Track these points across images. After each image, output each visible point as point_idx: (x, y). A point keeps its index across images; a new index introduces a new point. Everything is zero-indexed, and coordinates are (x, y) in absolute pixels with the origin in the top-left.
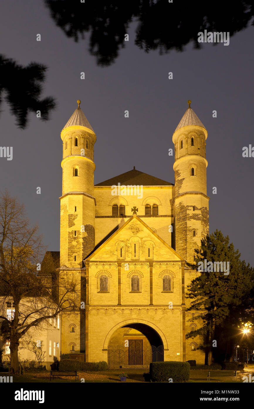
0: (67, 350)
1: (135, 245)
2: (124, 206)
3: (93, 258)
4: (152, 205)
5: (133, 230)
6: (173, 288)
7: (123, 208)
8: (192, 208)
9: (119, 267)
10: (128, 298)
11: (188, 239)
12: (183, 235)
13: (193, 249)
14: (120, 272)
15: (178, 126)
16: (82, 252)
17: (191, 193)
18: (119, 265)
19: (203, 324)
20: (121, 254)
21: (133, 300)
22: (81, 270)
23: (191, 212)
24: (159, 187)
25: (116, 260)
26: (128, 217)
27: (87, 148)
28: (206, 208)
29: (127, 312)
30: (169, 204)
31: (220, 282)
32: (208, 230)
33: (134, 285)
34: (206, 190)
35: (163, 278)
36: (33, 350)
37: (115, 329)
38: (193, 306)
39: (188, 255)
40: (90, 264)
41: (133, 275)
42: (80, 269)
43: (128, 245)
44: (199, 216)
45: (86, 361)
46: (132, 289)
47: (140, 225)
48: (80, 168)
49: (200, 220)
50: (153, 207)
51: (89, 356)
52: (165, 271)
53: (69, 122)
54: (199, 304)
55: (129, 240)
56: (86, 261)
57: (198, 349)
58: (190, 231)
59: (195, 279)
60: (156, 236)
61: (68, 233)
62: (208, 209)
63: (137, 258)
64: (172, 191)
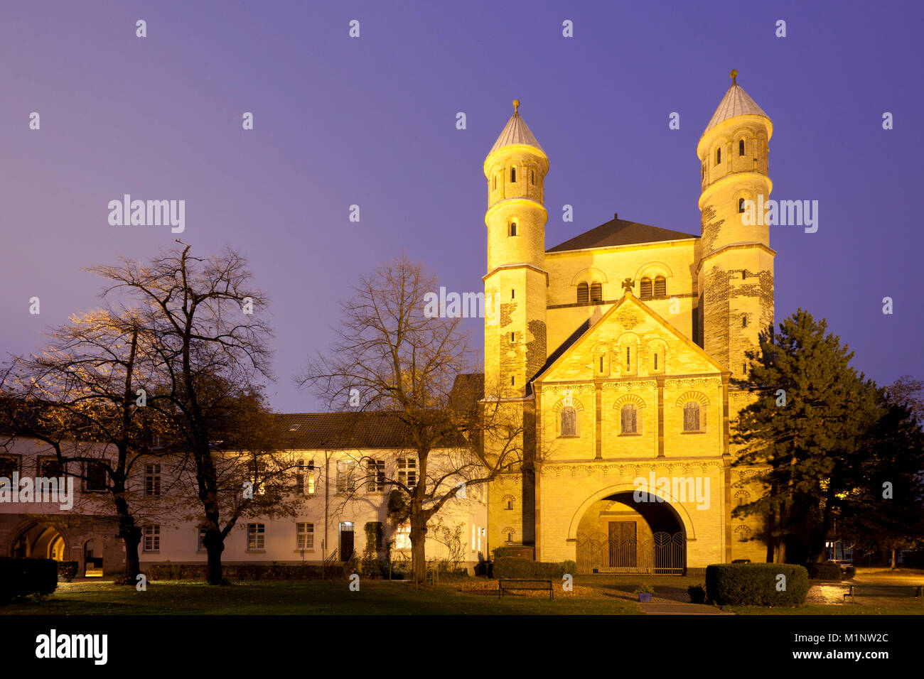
0: (500, 541)
1: (628, 348)
2: (601, 284)
3: (548, 377)
4: (653, 277)
5: (624, 322)
6: (703, 425)
7: (597, 288)
8: (740, 275)
9: (599, 391)
10: (615, 445)
11: (730, 333)
12: (720, 326)
13: (742, 351)
14: (600, 400)
15: (711, 122)
16: (525, 369)
17: (738, 246)
18: (599, 387)
19: (763, 492)
20: (602, 367)
21: (625, 449)
22: (524, 401)
23: (737, 282)
24: (668, 243)
25: (591, 378)
26: (609, 302)
27: (533, 184)
28: (768, 273)
29: (613, 471)
30: (688, 273)
31: (809, 408)
32: (772, 314)
33: (626, 422)
34: (768, 238)
35: (683, 406)
36: (444, 542)
37: (590, 503)
38: (741, 459)
39: (730, 363)
40: (544, 387)
41: (625, 403)
42: (522, 399)
43: (616, 349)
44: (754, 289)
45: (537, 560)
46: (624, 429)
47: (638, 311)
48: (520, 220)
49: (756, 295)
50: (656, 282)
51: (542, 551)
52: (689, 394)
53: (499, 141)
54: (753, 455)
55: (616, 341)
56: (537, 382)
57: (752, 539)
58: (735, 317)
59: (745, 408)
60: (671, 331)
61: (499, 338)
62: (772, 275)
63: (631, 372)
64: (695, 248)
